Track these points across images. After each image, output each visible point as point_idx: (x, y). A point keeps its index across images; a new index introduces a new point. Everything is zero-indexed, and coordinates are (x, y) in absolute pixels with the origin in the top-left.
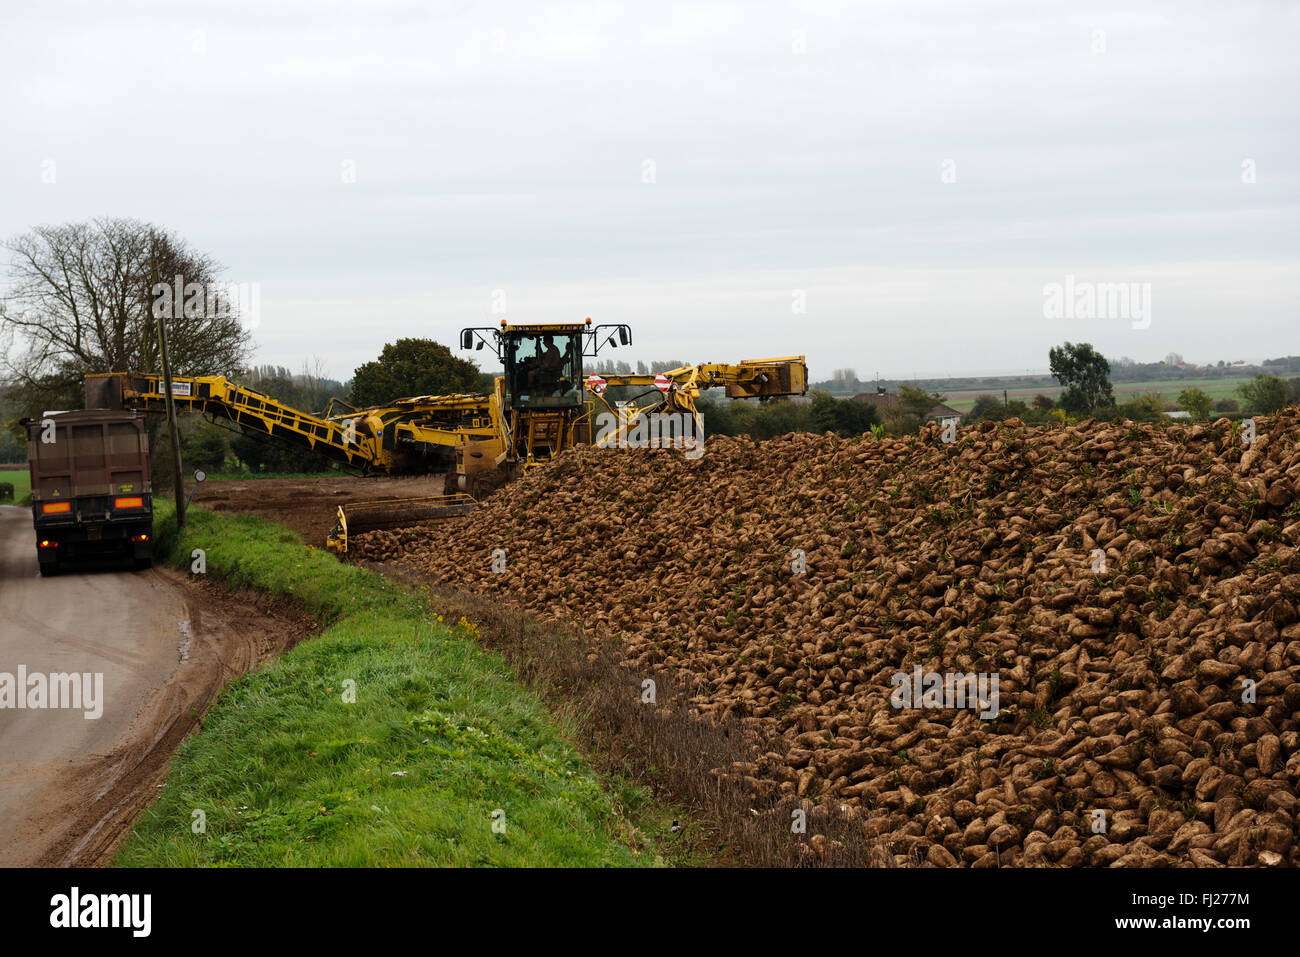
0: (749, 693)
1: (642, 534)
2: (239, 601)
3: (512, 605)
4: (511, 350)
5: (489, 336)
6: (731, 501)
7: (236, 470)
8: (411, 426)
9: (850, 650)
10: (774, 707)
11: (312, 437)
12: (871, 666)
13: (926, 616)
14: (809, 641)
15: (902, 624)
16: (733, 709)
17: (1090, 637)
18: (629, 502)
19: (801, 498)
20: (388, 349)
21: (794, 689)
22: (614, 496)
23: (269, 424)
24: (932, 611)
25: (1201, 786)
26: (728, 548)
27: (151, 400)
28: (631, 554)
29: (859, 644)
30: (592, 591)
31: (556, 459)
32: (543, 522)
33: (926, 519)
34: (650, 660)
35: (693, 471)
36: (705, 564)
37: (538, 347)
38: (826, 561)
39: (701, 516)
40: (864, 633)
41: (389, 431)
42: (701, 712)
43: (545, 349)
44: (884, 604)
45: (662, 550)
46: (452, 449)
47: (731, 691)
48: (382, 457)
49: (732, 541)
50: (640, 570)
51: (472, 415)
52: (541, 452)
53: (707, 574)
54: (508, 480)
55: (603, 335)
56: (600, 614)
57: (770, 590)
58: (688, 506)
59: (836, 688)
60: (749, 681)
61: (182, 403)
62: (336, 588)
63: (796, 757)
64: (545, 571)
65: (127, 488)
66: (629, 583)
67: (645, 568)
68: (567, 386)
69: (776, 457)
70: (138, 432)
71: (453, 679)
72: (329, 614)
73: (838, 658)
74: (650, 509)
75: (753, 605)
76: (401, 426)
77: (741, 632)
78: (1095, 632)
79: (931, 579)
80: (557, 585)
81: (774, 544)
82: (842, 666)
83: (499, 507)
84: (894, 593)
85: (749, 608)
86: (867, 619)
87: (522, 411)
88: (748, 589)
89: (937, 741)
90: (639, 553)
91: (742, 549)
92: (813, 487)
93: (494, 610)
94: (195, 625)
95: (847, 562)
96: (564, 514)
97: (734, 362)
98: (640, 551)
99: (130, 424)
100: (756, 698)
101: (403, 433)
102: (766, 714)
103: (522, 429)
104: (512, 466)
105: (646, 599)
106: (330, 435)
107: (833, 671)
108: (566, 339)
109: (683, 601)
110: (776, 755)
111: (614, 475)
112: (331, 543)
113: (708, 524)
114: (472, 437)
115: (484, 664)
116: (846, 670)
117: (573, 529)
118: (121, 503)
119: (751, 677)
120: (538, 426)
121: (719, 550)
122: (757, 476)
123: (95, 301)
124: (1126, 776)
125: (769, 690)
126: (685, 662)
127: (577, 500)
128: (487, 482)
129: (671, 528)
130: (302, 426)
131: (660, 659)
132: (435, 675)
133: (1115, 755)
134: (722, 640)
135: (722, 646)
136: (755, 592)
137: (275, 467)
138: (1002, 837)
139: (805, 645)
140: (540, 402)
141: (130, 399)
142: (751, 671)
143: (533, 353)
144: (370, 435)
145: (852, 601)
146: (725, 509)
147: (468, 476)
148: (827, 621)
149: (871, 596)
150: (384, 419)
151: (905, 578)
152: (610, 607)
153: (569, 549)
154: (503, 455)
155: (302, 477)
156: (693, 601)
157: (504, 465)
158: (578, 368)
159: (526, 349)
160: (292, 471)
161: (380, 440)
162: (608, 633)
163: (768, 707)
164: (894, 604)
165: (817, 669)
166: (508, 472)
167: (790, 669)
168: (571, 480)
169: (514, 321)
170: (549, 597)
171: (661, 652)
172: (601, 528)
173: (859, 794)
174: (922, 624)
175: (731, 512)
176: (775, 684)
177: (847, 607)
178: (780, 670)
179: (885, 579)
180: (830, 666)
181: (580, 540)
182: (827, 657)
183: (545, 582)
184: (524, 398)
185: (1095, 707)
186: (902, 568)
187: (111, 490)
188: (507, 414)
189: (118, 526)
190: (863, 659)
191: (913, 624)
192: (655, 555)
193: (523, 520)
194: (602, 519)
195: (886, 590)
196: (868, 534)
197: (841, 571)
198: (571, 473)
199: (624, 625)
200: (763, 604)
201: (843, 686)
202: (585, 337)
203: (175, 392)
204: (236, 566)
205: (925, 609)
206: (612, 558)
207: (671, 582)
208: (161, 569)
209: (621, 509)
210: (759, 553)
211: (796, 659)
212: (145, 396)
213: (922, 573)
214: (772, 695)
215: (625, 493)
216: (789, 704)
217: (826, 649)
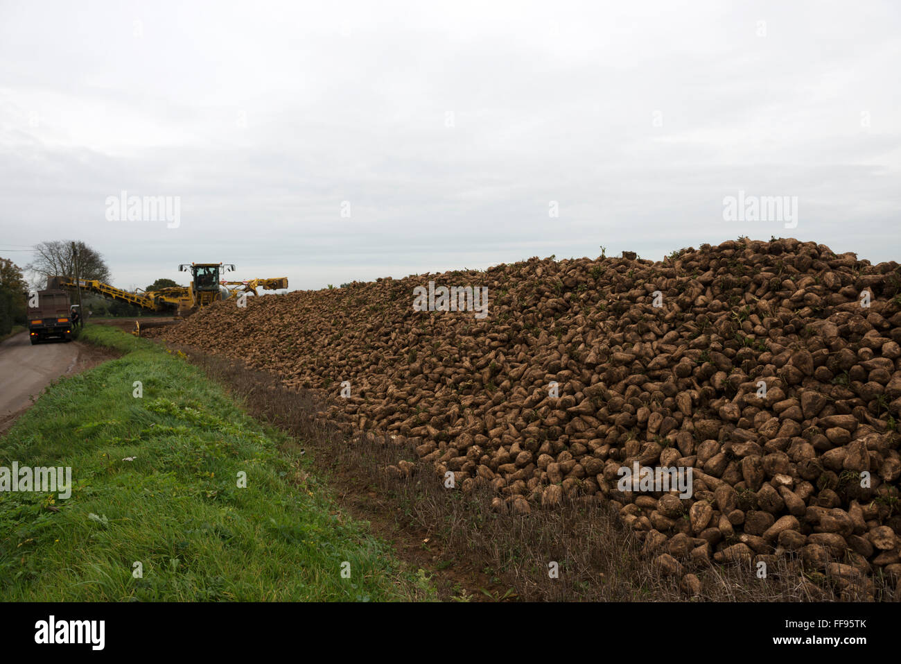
0: (308, 378)
1: (244, 324)
2: (98, 351)
3: (197, 349)
4: (196, 272)
5: (188, 268)
6: (277, 312)
7: (109, 316)
8: (164, 297)
9: (352, 359)
10: (322, 384)
11: (129, 300)
12: (365, 365)
13: (384, 344)
14: (332, 356)
15: (373, 348)
16: (303, 385)
17: (501, 346)
18: (238, 315)
19: (306, 309)
20: (156, 282)
21: (329, 376)
22: (232, 314)
23: (114, 296)
24: (387, 342)
25: (652, 424)
26: (280, 326)
27: (70, 286)
28: (242, 330)
29: (357, 356)
30: (227, 343)
31: (210, 305)
32: (207, 323)
33: (367, 310)
34: (257, 366)
35: (260, 304)
36: (271, 332)
37: (204, 272)
38: (325, 327)
39: (266, 317)
40: (357, 352)
41: (156, 298)
42: (288, 387)
43: (207, 272)
44: (363, 340)
45: (253, 329)
46: (176, 304)
47: (299, 378)
48: (154, 307)
49: (281, 324)
50: (245, 336)
51: (183, 293)
52: (205, 304)
53: (272, 336)
54: (194, 312)
55: (226, 268)
56: (231, 351)
57: (303, 339)
58: (261, 314)
59: (348, 375)
60: (307, 373)
61: (83, 288)
62: (129, 344)
63: (350, 409)
64: (209, 338)
65: (62, 316)
66: (241, 340)
67: (247, 335)
68: (214, 283)
69: (292, 298)
70: (66, 297)
71: (175, 377)
72: (126, 352)
73: (347, 362)
74: (246, 317)
75: (297, 344)
76: (161, 297)
77: (294, 354)
78: (501, 344)
79: (382, 330)
80: (214, 342)
81: (299, 324)
82: (350, 365)
83: (191, 320)
84: (367, 336)
85: (295, 346)
86: (358, 346)
87: (199, 291)
88: (294, 339)
89: (431, 399)
90: (244, 330)
91: (285, 326)
92: (310, 305)
93: (191, 351)
94: (79, 360)
95: (335, 327)
96: (214, 320)
97: (266, 279)
98: (244, 329)
99: (63, 295)
100: (312, 380)
101: (161, 299)
102: (318, 387)
103: (199, 297)
104: (196, 308)
105: (249, 345)
106: (136, 299)
107: (347, 367)
108: (214, 269)
109: (264, 345)
110: (335, 407)
111: (231, 308)
112: (134, 333)
113: (269, 320)
114: (183, 300)
115: (191, 370)
116: (352, 367)
117: (218, 324)
118: (60, 321)
119: (308, 372)
120: (204, 296)
121: (276, 327)
122: (285, 304)
123: (62, 264)
124: (590, 419)
125: (318, 376)
126: (271, 367)
127: (218, 316)
128: (187, 314)
129: (256, 321)
130: (126, 297)
131: (261, 366)
132: (165, 375)
133: (583, 407)
134: (286, 358)
135: (286, 360)
136: (298, 340)
137: (121, 315)
138: (524, 459)
139: (331, 358)
140: (205, 288)
141: (62, 285)
142: (308, 369)
143: (203, 273)
144: (150, 299)
145: (348, 339)
146: (275, 315)
147: (181, 312)
148: (339, 348)
149: (356, 337)
150: (155, 295)
151: (371, 330)
152: (235, 348)
153: (217, 331)
154: (193, 305)
155: (129, 318)
156: (269, 345)
157: (193, 308)
158: (218, 278)
159: (201, 272)
160: (126, 316)
161: (153, 302)
162: (236, 357)
163: (319, 384)
164: (368, 340)
165: (338, 367)
166: (194, 310)
167: (326, 368)
168: (216, 310)
169: (197, 263)
170: (211, 346)
171: (261, 363)
172: (229, 323)
173: (398, 429)
174: (383, 347)
175: (278, 315)
176: (320, 374)
177: (346, 342)
178: (322, 368)
179: (362, 330)
180: (345, 366)
181: (221, 328)
182: (343, 362)
183: (209, 342)
184: (200, 287)
185: (541, 380)
186: (369, 326)
187: (57, 316)
188: (194, 292)
189: (60, 328)
190: (360, 362)
191: (378, 348)
192: (250, 330)
193: (200, 323)
194: (228, 320)
195: (364, 335)
196: (341, 317)
197: (333, 330)
198: (216, 308)
199: (241, 354)
200: (301, 344)
201: (352, 374)
202: (220, 269)
203: (80, 284)
204: (97, 339)
205: (382, 341)
206: (234, 332)
207: (259, 339)
208: (75, 342)
209: (235, 317)
210: (294, 327)
211: (328, 364)
212: (68, 284)
213: (378, 328)
214: (319, 379)
215: (236, 313)
216: (329, 382)
217: (341, 359)
